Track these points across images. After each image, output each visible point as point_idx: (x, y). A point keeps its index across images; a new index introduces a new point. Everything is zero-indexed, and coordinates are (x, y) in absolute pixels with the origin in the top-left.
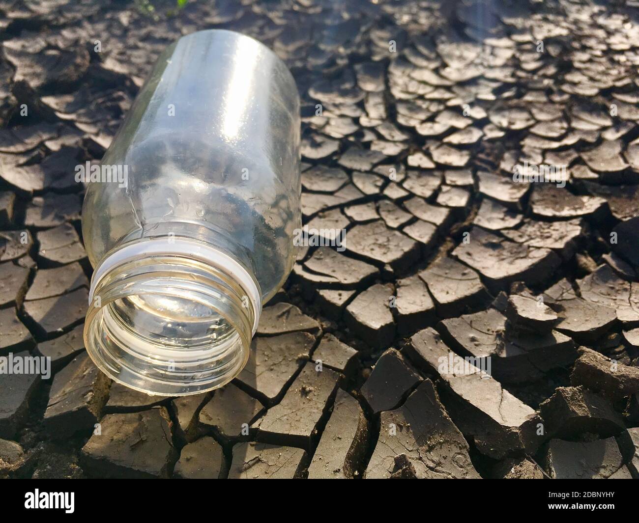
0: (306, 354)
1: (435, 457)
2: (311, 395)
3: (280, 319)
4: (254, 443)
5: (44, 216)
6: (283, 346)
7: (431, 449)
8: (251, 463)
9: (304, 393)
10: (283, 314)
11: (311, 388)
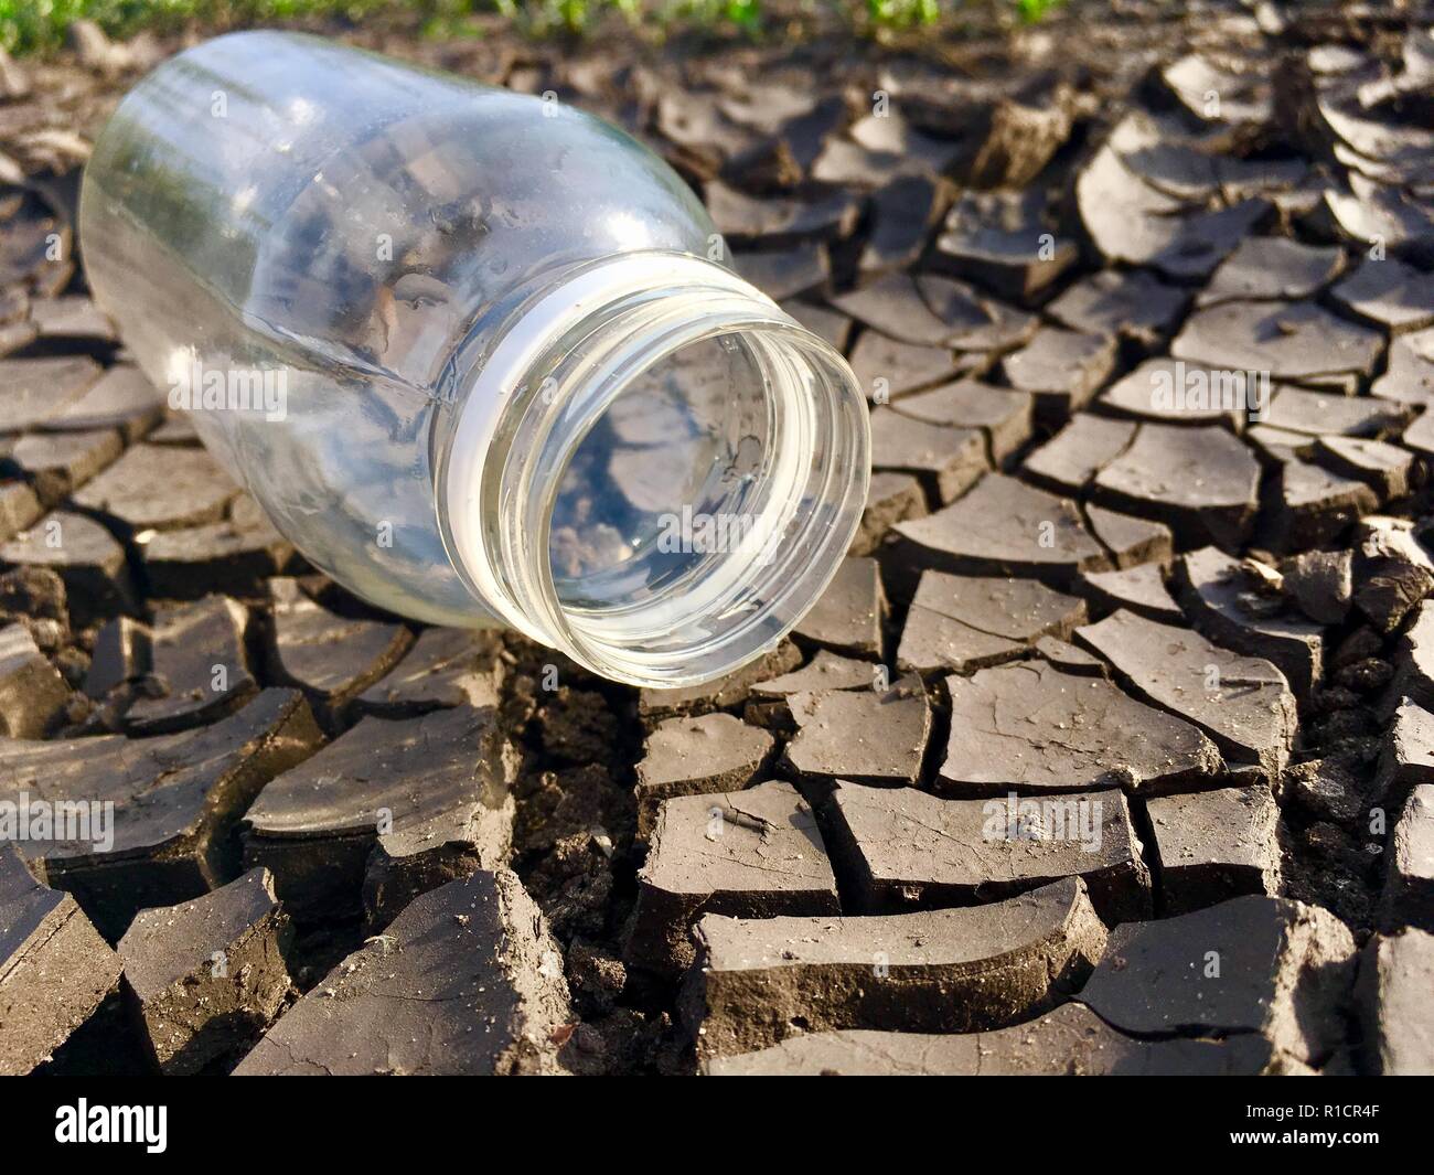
0: (1137, 777)
4: (806, 805)
5: (1094, 310)
8: (745, 819)
10: (1242, 683)
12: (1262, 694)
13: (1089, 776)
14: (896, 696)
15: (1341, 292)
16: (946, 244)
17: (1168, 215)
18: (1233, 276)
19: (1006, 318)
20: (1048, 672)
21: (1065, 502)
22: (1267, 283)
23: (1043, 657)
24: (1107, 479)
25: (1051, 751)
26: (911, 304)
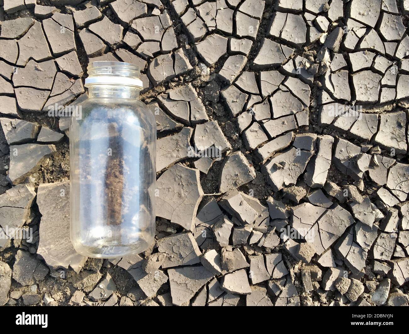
0: (295, 112)
1: (293, 167)
2: (284, 125)
3: (302, 91)
4: (260, 125)
6: (293, 102)
7: (294, 165)
9: (283, 123)
10: (305, 90)
11: (286, 124)
12: (308, 92)
13: (289, 113)
14: (265, 103)
20: (282, 93)
21: (278, 44)
23: (280, 90)
25: (284, 107)
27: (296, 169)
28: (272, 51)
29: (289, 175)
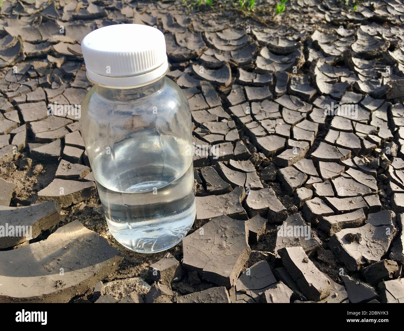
12: (373, 181)
13: (356, 194)
14: (326, 183)
15: (362, 103)
16: (292, 88)
17: (329, 83)
18: (345, 99)
19: (306, 105)
20: (344, 178)
21: (334, 147)
22: (350, 101)
23: (342, 176)
24: (338, 142)
25: (349, 190)
26: (289, 101)
27: (377, 246)
28: (329, 151)
29: (369, 252)
